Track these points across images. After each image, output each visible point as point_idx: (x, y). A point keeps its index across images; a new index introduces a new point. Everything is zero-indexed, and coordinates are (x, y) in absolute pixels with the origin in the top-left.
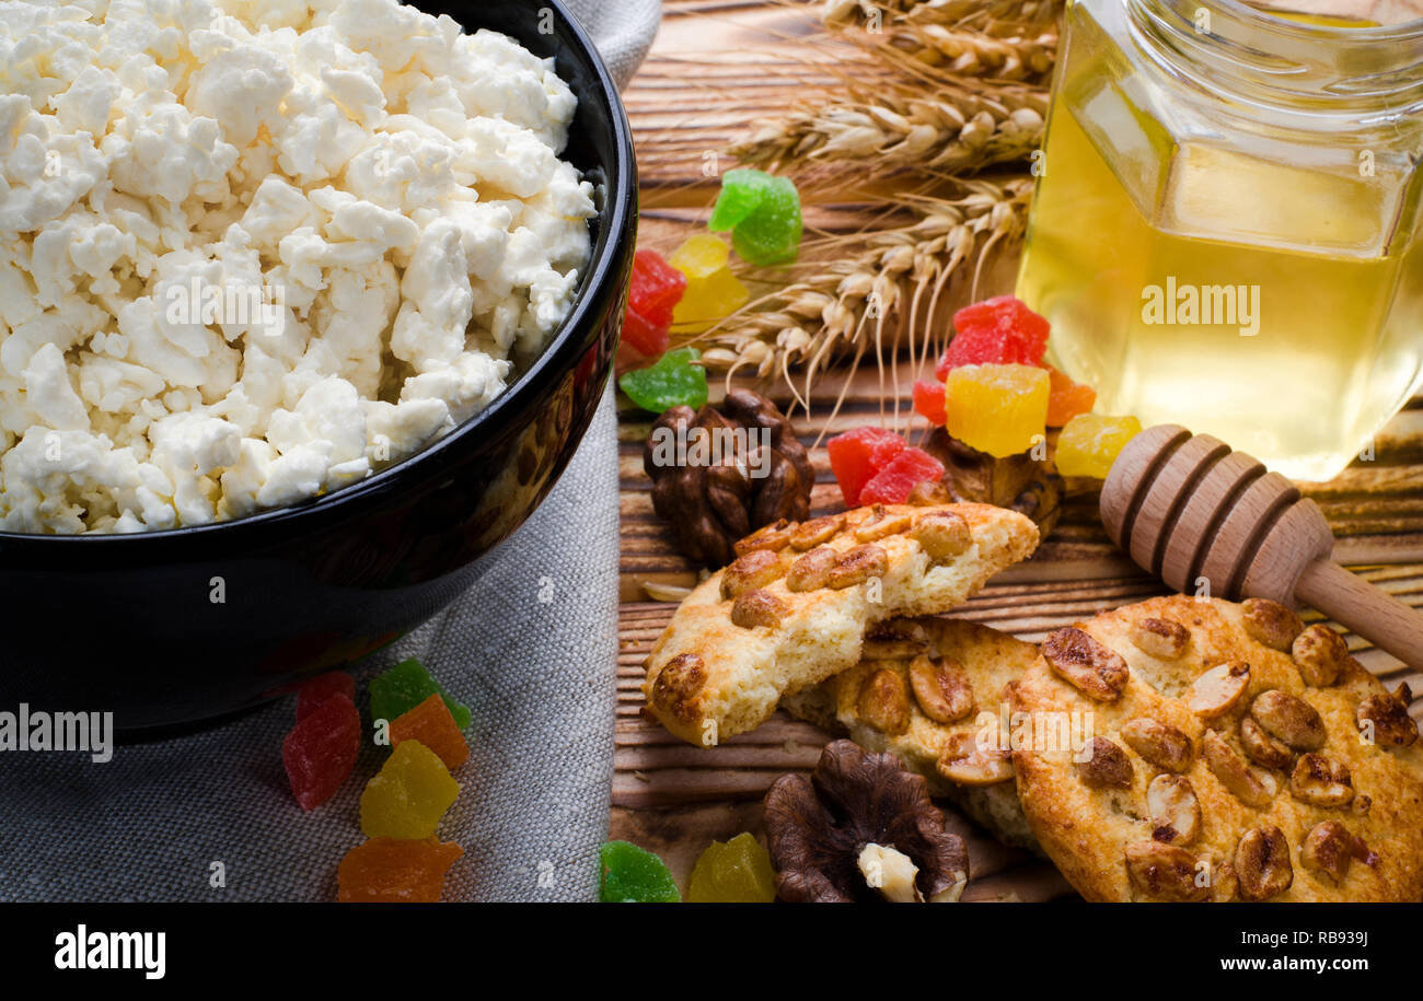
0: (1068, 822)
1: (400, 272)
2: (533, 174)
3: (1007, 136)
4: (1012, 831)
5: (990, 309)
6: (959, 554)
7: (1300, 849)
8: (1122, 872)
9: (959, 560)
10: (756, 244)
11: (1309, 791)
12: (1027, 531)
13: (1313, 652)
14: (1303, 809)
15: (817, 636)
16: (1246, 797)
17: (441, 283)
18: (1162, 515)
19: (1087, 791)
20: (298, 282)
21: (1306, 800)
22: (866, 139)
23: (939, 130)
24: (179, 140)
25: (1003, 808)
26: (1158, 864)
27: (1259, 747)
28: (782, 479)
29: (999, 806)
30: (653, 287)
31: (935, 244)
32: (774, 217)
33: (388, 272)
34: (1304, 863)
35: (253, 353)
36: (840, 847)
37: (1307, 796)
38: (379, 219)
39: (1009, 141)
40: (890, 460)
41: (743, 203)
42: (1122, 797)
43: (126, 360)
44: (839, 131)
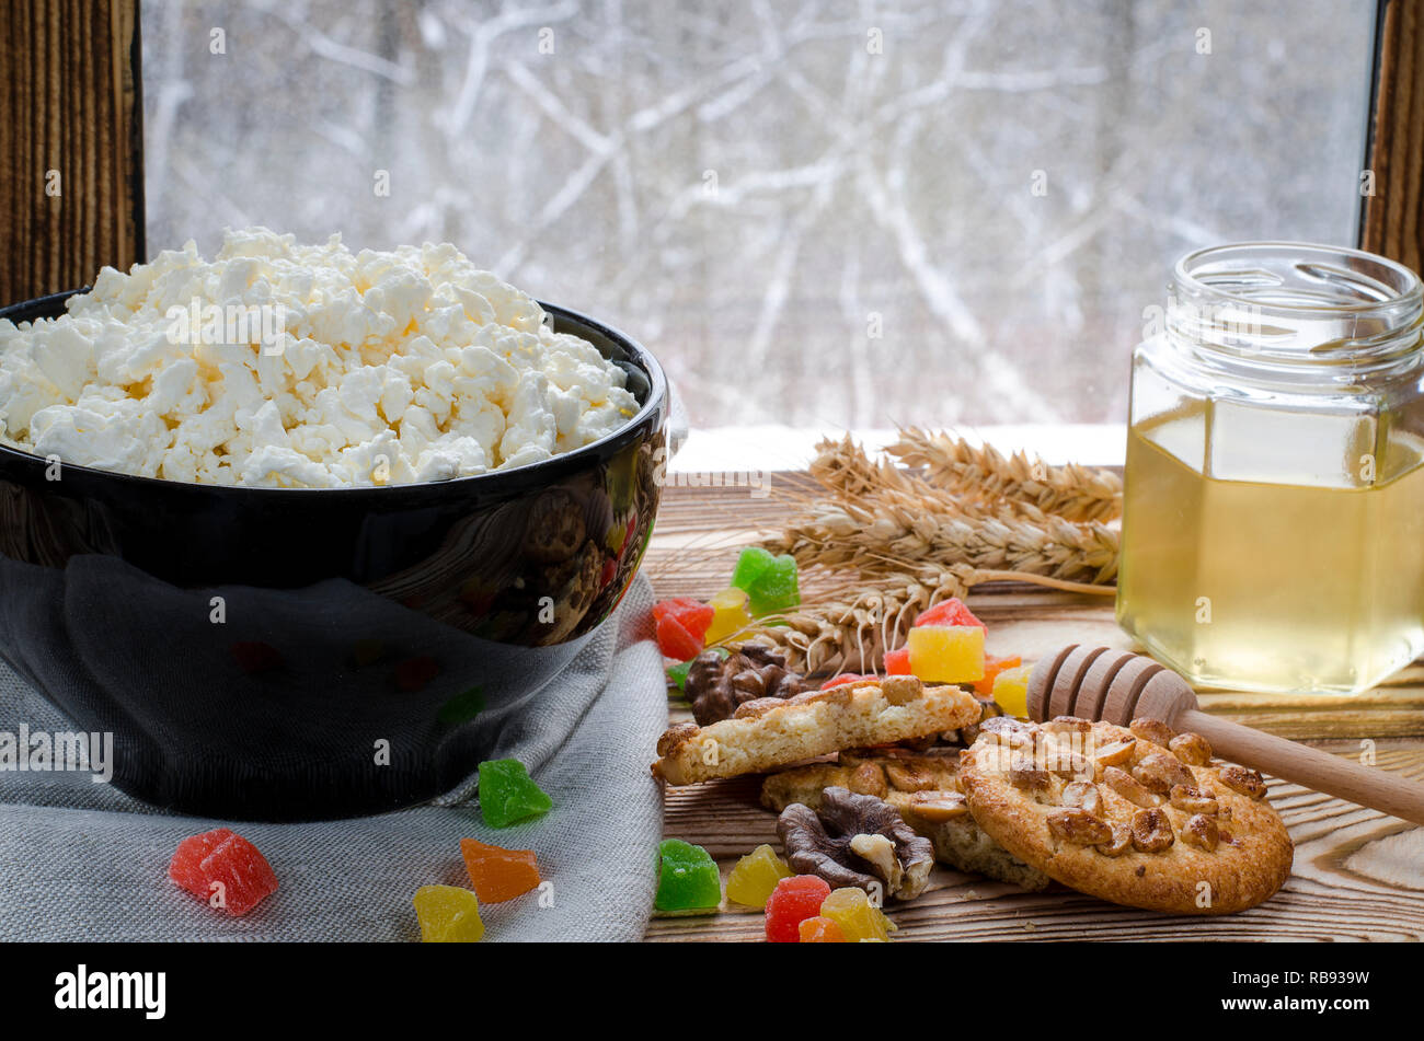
0: (1004, 802)
1: (506, 415)
2: (597, 382)
3: (949, 535)
5: (942, 608)
6: (911, 702)
7: (1180, 831)
8: (1046, 830)
9: (909, 705)
10: (766, 593)
11: (1184, 800)
12: (971, 706)
13: (1184, 742)
14: (1181, 813)
16: (1136, 801)
17: (535, 404)
18: (1069, 687)
19: (1017, 790)
20: (438, 395)
21: (1182, 807)
22: (843, 520)
23: (898, 528)
24: (358, 304)
26: (1071, 816)
27: (1145, 775)
28: (788, 684)
30: (688, 610)
31: (899, 592)
32: (779, 575)
33: (498, 411)
34: (1183, 840)
35: (407, 428)
36: (837, 845)
37: (1183, 805)
38: (492, 358)
39: (950, 538)
41: (756, 566)
42: (1042, 794)
43: (320, 424)
44: (823, 515)
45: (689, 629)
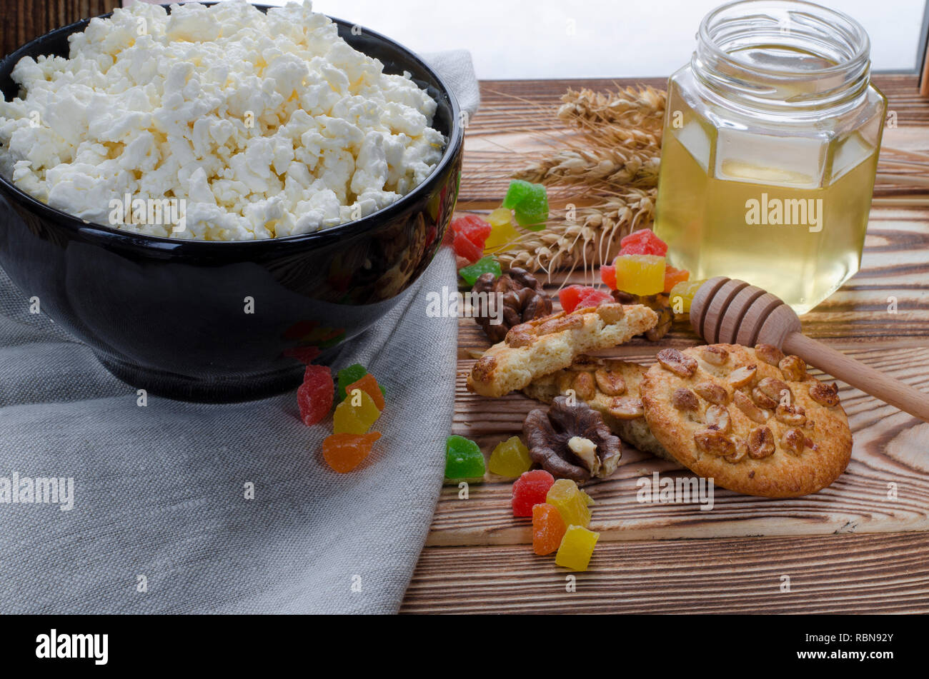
0: (667, 422)
1: (355, 158)
2: (416, 124)
3: (648, 168)
4: (643, 442)
5: (638, 235)
6: (619, 320)
7: (779, 440)
8: (693, 443)
9: (618, 323)
10: (525, 213)
11: (784, 417)
13: (789, 365)
14: (781, 425)
15: (550, 350)
16: (753, 417)
17: (374, 157)
18: (718, 312)
19: (677, 411)
20: (310, 153)
21: (783, 421)
22: (579, 163)
23: (615, 164)
24: (258, 89)
25: (640, 429)
26: (710, 437)
27: (760, 397)
28: (536, 303)
29: (638, 429)
30: (475, 228)
31: (613, 214)
32: (534, 200)
33: (350, 156)
34: (782, 446)
35: (289, 180)
36: (560, 440)
37: (783, 419)
38: (347, 126)
39: (650, 171)
40: (588, 295)
41: (519, 193)
42: (693, 414)
43: (232, 180)
44: (566, 160)
45: (474, 242)
